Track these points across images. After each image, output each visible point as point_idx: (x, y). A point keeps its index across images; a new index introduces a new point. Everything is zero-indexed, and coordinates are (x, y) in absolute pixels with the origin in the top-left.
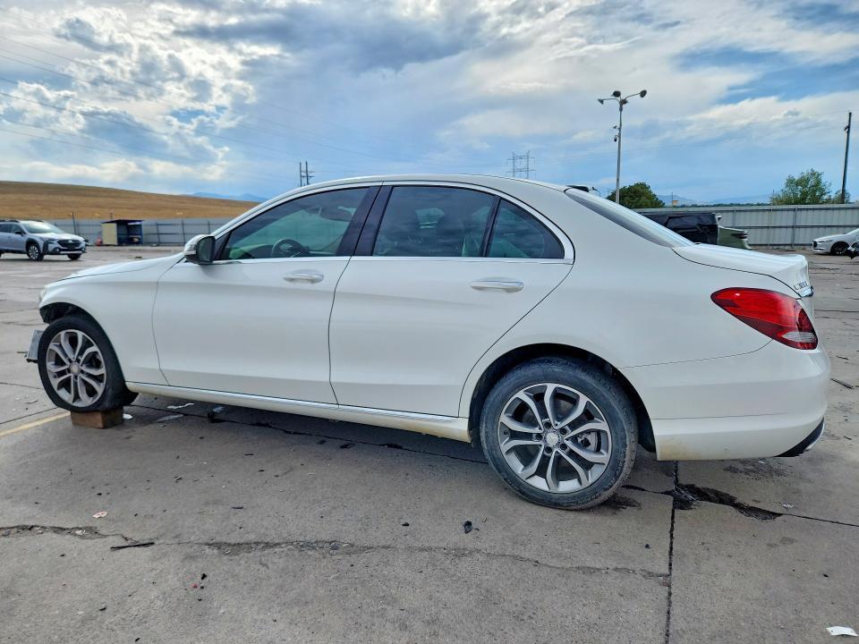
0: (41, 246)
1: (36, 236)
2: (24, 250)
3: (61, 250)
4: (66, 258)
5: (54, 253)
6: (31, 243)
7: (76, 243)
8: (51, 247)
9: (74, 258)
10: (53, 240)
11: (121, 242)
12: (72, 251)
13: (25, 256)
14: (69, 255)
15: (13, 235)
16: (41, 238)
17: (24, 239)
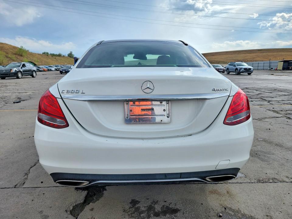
0: (239, 70)
1: (238, 67)
2: (235, 71)
3: (244, 71)
4: (247, 74)
5: (242, 72)
6: (237, 69)
7: (250, 69)
8: (241, 70)
9: (249, 74)
10: (242, 68)
11: (284, 69)
12: (249, 72)
13: (235, 73)
14: (248, 73)
15: (233, 66)
16: (239, 68)
17: (235, 68)
